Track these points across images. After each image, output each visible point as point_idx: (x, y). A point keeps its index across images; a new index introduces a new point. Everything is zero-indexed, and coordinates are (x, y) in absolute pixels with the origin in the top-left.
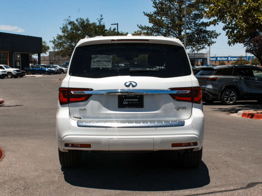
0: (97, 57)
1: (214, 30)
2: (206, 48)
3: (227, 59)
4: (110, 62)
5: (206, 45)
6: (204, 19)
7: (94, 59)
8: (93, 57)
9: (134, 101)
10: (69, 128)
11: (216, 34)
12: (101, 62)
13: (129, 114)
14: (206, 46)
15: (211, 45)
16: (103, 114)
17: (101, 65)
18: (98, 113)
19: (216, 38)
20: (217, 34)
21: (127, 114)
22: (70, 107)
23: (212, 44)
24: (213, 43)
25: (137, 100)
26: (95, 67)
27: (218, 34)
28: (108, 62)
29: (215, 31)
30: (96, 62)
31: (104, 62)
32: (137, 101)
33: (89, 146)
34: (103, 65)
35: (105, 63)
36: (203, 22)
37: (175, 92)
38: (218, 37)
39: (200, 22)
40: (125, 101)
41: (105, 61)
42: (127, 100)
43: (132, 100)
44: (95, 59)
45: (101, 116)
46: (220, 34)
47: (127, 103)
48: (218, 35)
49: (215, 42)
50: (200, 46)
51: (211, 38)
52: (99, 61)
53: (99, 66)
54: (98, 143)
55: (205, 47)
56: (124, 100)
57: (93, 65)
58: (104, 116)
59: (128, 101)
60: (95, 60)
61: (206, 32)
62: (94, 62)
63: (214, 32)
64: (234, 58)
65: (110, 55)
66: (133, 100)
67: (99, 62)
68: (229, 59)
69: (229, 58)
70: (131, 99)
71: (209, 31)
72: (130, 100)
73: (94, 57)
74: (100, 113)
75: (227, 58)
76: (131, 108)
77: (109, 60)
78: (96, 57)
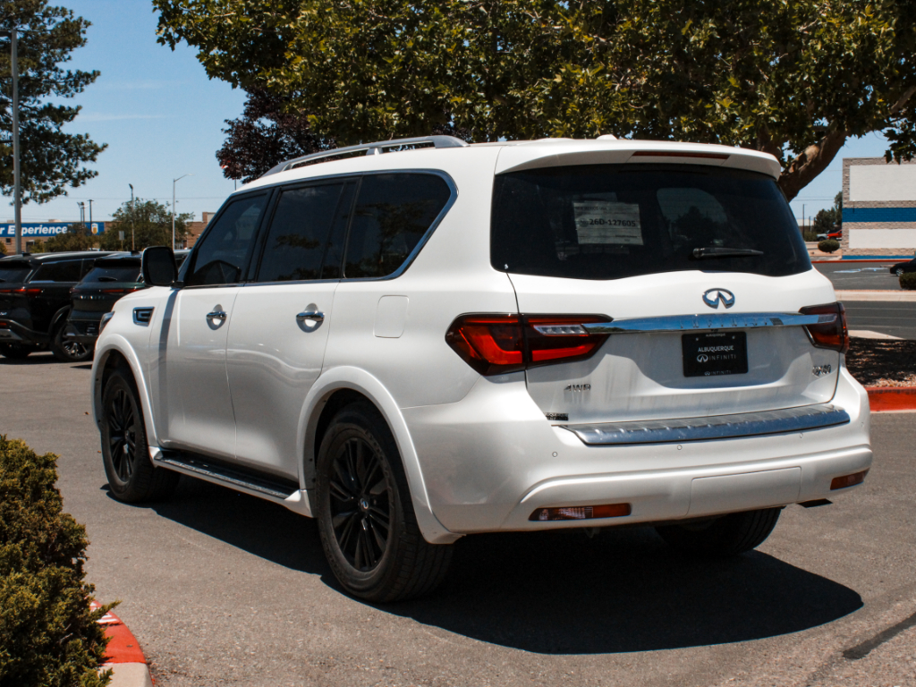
0: (592, 208)
1: (83, 134)
2: (66, 194)
3: (4, 231)
4: (635, 225)
5: (66, 182)
6: (55, 95)
7: (580, 214)
8: (578, 208)
9: (723, 353)
10: (555, 454)
11: (92, 148)
12: (607, 226)
13: (716, 393)
14: (68, 187)
15: (83, 183)
16: (643, 398)
17: (609, 234)
18: (629, 398)
19: (94, 160)
20: (96, 145)
21: (712, 393)
22: (530, 382)
23: (87, 180)
24: (89, 177)
25: (731, 348)
26: (593, 242)
27: (100, 145)
28: (627, 227)
29: (87, 136)
30: (591, 224)
31: (615, 224)
32: (730, 352)
33: (624, 509)
34: (617, 236)
35: (622, 230)
36: (50, 105)
37: (814, 319)
38: (99, 156)
39: (40, 106)
40: (701, 353)
41: (617, 223)
42: (706, 349)
43: (718, 349)
44: (585, 213)
45: (636, 406)
46: (105, 146)
47: (705, 358)
48: (97, 150)
49: (96, 174)
50: (43, 184)
51: (77, 159)
52: (601, 222)
53: (605, 237)
54: (658, 495)
55: (61, 188)
56: (700, 350)
57: (583, 237)
58: (647, 405)
59: (709, 354)
60: (587, 218)
61: (61, 138)
62: (584, 224)
63: (84, 139)
64: (26, 229)
65: (629, 201)
66: (722, 348)
67: (601, 226)
68: (9, 232)
69: (10, 227)
70: (715, 345)
71: (69, 136)
72: (713, 349)
73: (582, 208)
74: (634, 398)
75: (3, 229)
76: (719, 374)
77: (631, 219)
78: (587, 208)
